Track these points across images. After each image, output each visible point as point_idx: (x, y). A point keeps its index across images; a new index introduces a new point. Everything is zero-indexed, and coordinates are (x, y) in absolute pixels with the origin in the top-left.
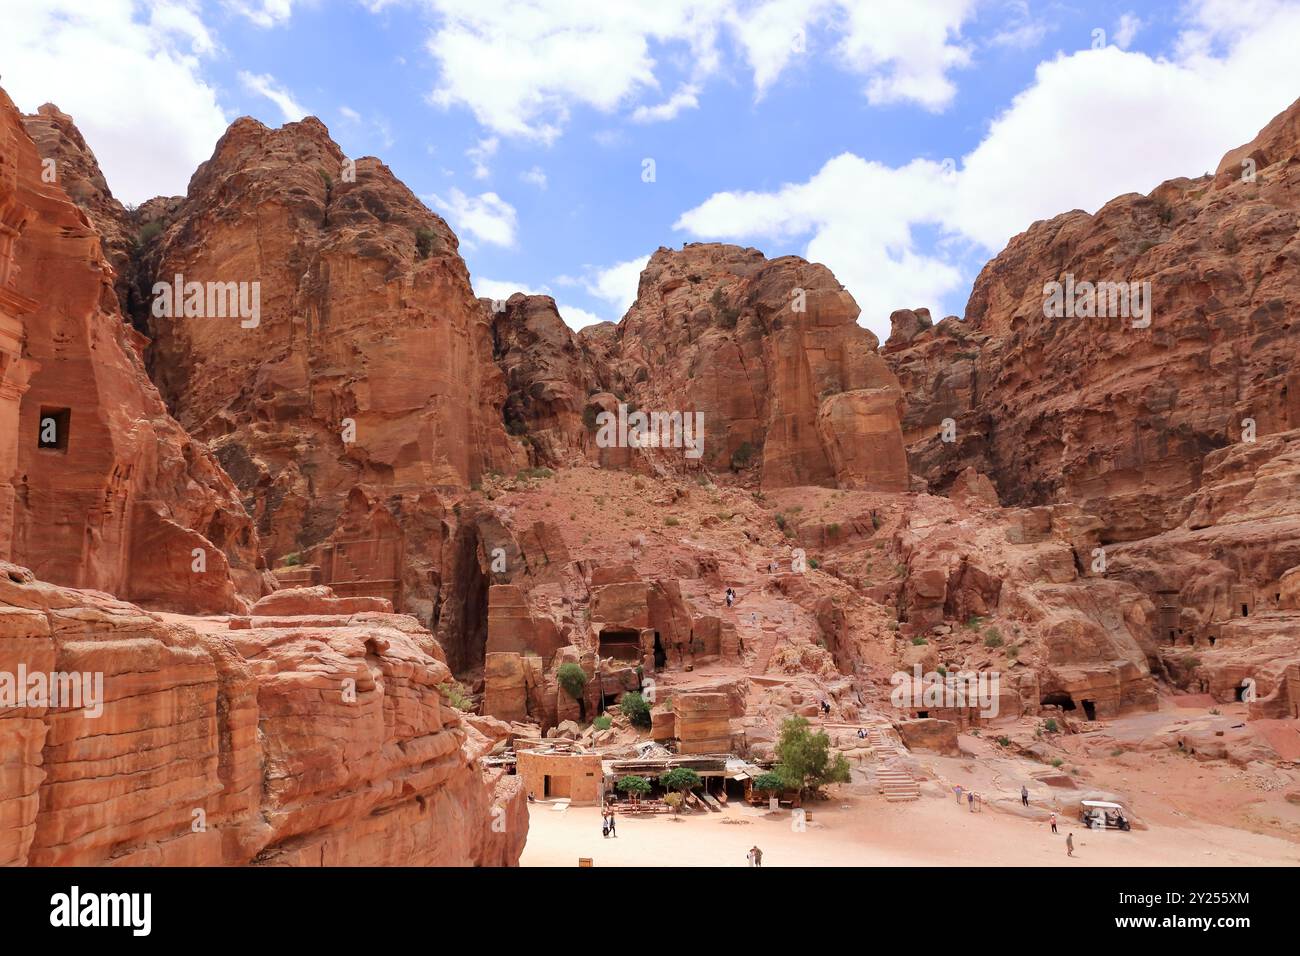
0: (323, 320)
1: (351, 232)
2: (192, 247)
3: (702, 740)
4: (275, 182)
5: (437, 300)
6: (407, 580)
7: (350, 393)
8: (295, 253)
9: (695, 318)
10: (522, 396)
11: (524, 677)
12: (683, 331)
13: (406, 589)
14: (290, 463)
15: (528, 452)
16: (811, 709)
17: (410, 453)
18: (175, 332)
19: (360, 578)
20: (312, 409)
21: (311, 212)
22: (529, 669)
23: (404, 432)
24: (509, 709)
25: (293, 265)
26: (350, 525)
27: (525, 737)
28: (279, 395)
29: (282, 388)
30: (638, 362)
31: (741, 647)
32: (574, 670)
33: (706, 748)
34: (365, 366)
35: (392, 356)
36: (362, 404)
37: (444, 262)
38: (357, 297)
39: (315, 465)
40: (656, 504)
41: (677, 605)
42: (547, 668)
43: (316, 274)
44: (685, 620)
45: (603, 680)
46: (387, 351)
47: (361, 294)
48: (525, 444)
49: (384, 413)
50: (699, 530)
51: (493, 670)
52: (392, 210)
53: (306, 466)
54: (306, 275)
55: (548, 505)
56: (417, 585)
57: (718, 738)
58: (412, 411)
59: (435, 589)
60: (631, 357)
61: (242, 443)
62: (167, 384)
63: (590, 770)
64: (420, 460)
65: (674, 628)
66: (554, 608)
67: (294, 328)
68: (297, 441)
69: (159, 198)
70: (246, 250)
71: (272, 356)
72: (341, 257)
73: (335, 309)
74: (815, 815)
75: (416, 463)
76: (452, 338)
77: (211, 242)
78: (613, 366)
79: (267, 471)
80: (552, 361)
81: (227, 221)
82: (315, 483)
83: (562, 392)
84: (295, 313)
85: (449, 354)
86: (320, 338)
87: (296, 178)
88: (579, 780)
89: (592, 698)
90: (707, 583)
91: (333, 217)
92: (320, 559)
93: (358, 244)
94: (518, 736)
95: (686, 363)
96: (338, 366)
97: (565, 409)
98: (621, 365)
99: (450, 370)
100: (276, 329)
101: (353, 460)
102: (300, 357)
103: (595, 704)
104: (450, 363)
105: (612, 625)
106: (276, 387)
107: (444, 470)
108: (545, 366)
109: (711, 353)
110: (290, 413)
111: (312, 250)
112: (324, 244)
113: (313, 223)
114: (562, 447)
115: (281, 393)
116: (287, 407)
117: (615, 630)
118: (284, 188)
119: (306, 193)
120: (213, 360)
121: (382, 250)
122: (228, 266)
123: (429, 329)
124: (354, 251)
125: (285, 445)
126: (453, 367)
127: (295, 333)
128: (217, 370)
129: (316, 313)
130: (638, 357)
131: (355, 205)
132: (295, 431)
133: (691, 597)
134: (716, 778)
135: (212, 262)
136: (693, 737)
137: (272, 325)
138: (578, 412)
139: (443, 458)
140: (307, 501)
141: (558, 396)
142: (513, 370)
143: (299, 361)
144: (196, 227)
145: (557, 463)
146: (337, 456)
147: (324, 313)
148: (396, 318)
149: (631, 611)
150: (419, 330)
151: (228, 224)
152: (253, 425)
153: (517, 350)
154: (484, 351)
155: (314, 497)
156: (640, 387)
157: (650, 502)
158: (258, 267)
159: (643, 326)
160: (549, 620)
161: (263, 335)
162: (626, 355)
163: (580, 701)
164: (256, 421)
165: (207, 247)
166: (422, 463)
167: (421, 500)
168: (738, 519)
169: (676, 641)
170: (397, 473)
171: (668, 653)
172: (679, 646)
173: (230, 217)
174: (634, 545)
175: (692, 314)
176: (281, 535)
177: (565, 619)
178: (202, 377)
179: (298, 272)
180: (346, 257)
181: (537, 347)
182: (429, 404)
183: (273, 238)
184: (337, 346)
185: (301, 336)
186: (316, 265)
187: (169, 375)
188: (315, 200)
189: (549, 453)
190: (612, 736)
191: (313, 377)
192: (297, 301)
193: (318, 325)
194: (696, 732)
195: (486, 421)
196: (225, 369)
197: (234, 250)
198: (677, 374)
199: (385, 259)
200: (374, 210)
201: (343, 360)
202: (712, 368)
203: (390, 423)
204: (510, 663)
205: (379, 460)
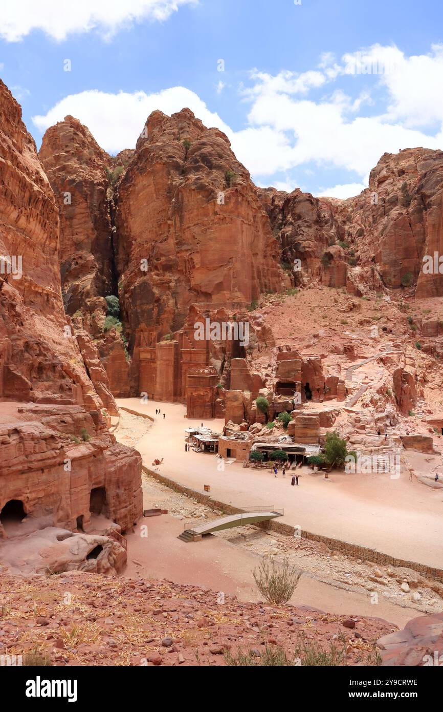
0: (181, 222)
1: (193, 177)
2: (128, 185)
3: (305, 437)
4: (160, 152)
5: (233, 209)
6: (211, 350)
7: (192, 259)
8: (169, 188)
9: (388, 201)
10: (290, 249)
11: (243, 402)
12: (381, 208)
13: (211, 355)
14: (168, 292)
15: (291, 279)
16: (361, 426)
17: (219, 287)
18: (125, 225)
19: (193, 348)
20: (178, 266)
21: (177, 166)
22: (244, 399)
23: (217, 277)
24: (236, 415)
25: (168, 195)
26: (190, 323)
27: (231, 430)
28: (163, 259)
29: (164, 256)
30: (360, 225)
31: (347, 392)
32: (263, 400)
33: (307, 441)
34: (198, 245)
35: (211, 239)
36: (197, 264)
37: (237, 189)
38: (195, 210)
39: (178, 293)
40: (341, 312)
41: (318, 371)
42: (253, 398)
43: (178, 199)
44: (322, 378)
45: (275, 405)
46: (208, 237)
47: (196, 209)
48: (289, 275)
49: (207, 267)
50: (357, 327)
51: (229, 398)
52: (214, 162)
53: (174, 293)
54: (173, 200)
55: (283, 313)
56: (215, 353)
57: (312, 437)
58: (221, 266)
59: (223, 354)
60: (356, 222)
61: (149, 282)
62: (125, 249)
63: (244, 447)
64: (224, 290)
65: (316, 381)
66: (263, 370)
67: (169, 226)
68: (170, 281)
69: (126, 150)
70: (149, 187)
71: (161, 239)
72: (188, 190)
73: (187, 216)
74: (329, 476)
75: (222, 292)
76: (242, 228)
77: (135, 183)
78: (346, 228)
79: (158, 295)
80: (306, 230)
81: (141, 173)
82: (178, 302)
83: (309, 247)
84: (169, 219)
85: (240, 236)
86: (180, 230)
87: (170, 149)
88: (239, 451)
89: (270, 414)
90: (347, 357)
91: (186, 169)
92: (178, 337)
93: (195, 183)
94: (229, 429)
95: (380, 227)
96: (188, 244)
97: (311, 256)
98: (351, 227)
99: (240, 244)
100: (162, 226)
101: (196, 290)
102: (172, 240)
103: (272, 416)
104: (240, 240)
105: (284, 379)
106: (162, 255)
107: (236, 295)
108: (302, 232)
109: (392, 222)
110: (168, 268)
111: (176, 187)
112: (181, 184)
113: (177, 172)
114: (307, 277)
115: (164, 258)
116: (166, 264)
117: (285, 382)
118: (164, 155)
119: (174, 157)
120: (139, 239)
121: (206, 186)
122: (143, 194)
123: (229, 225)
124: (193, 187)
125: (166, 283)
126: (242, 242)
127: (170, 228)
128: (140, 245)
129: (178, 219)
130: (360, 222)
131: (197, 161)
132: (170, 276)
133: (329, 366)
134: (299, 455)
135: (136, 193)
136: (301, 435)
137: (161, 224)
138: (318, 258)
139: (236, 289)
140: (174, 310)
141: (307, 249)
142: (287, 235)
143: (172, 242)
144: (130, 175)
145: (305, 286)
146: (188, 288)
147: (182, 218)
148: (213, 220)
149: (293, 373)
150: (223, 226)
151: (141, 174)
152: (153, 273)
153: (291, 223)
154: (266, 229)
155: (177, 308)
156: (358, 240)
157: (338, 310)
158: (154, 195)
159: (365, 204)
160: (259, 376)
161: (158, 229)
162: (354, 221)
163: (266, 414)
164: (154, 271)
165: (134, 185)
166: (225, 292)
167: (218, 312)
168: (384, 320)
169: (317, 388)
170: (214, 297)
171: (313, 393)
172: (318, 390)
173: (142, 171)
174: (316, 336)
175: (387, 198)
176: (165, 325)
177: (267, 375)
178: (135, 247)
179: (171, 198)
180: (190, 190)
181: (299, 222)
182: (229, 262)
183: (160, 181)
184: (187, 235)
185: (172, 230)
186: (178, 195)
187: (125, 244)
188: (178, 160)
189: (301, 280)
190: (272, 431)
191: (177, 250)
192: (170, 213)
193: (179, 224)
194: (302, 434)
195: (267, 265)
196: (143, 244)
197: (144, 187)
198: (376, 234)
199: (207, 190)
200: (205, 163)
201: (190, 241)
202: (392, 231)
203: (211, 272)
204: (236, 395)
205: (205, 290)
